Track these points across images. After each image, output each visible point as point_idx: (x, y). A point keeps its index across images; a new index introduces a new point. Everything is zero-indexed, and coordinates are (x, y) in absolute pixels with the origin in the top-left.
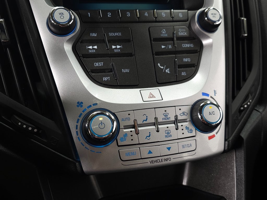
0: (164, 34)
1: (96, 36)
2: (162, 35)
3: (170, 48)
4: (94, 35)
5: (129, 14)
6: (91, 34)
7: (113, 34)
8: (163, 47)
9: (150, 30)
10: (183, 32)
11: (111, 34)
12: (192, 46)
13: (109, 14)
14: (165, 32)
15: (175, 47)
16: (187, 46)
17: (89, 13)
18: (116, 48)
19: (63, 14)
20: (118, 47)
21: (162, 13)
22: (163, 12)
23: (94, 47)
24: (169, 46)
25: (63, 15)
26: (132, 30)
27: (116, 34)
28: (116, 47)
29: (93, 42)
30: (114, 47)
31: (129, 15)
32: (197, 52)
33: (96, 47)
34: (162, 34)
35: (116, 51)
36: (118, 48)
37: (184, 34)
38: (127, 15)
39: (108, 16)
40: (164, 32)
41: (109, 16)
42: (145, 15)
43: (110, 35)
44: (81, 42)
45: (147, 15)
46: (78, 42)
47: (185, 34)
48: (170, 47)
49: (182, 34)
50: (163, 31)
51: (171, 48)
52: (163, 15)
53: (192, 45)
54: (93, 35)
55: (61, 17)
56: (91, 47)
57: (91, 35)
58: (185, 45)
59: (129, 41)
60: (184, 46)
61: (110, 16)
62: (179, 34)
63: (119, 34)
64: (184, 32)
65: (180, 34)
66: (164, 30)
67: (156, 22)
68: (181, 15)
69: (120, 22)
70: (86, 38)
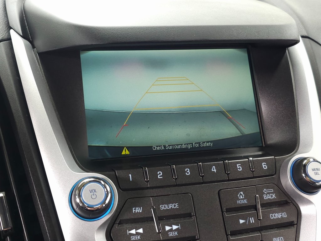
0: (242, 199)
1: (141, 211)
2: (239, 202)
3: (251, 222)
4: (139, 210)
5: (188, 171)
6: (133, 208)
7: (166, 206)
8: (242, 221)
9: (221, 195)
10: (269, 193)
11: (163, 207)
12: (285, 215)
13: (160, 173)
14: (242, 197)
15: (260, 220)
16: (278, 216)
17: (130, 175)
18: (171, 230)
19: (95, 191)
20: (175, 227)
21: (238, 165)
22: (238, 163)
23: (138, 231)
24: (251, 218)
25: (95, 193)
26: (193, 196)
27: (171, 206)
28: (171, 228)
29: (137, 221)
30: (167, 228)
31: (188, 173)
32: (293, 224)
33: (141, 231)
34: (240, 199)
35: (171, 234)
36: (174, 229)
37: (272, 196)
38: (186, 173)
39: (159, 177)
40: (241, 196)
41: (160, 176)
42: (212, 170)
43: (162, 208)
44: (119, 224)
45: (215, 170)
46: (114, 224)
47: (274, 196)
48: (252, 220)
50: (241, 194)
51: (253, 222)
52: (238, 167)
53: (285, 214)
54: (136, 211)
55: (93, 197)
56: (133, 232)
57: (134, 211)
58: (275, 215)
59: (189, 215)
60: (272, 216)
61: (162, 177)
62: (264, 197)
63: (175, 206)
64: (272, 193)
65: (265, 198)
66: (242, 193)
67: (229, 180)
68: (265, 166)
69: (176, 186)
70: (126, 217)
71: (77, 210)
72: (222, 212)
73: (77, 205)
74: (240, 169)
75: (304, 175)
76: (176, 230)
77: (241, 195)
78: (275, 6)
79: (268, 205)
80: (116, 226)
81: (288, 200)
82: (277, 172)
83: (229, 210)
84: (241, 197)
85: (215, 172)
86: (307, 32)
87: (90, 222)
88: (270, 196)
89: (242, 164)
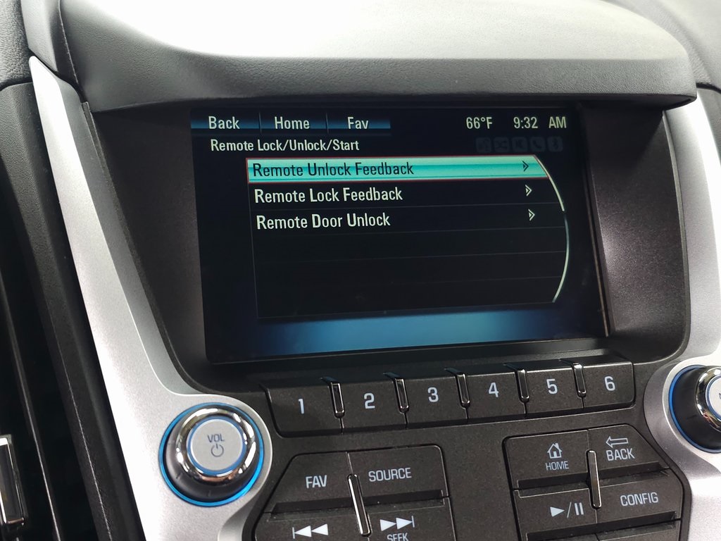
0: (556, 460)
1: (324, 485)
2: (549, 466)
3: (578, 514)
4: (319, 482)
5: (435, 394)
6: (307, 478)
7: (383, 473)
8: (555, 512)
9: (510, 451)
10: (618, 447)
11: (375, 476)
12: (653, 498)
13: (369, 398)
14: (558, 455)
15: (597, 508)
16: (638, 499)
17: (301, 401)
18: (393, 530)
19: (220, 437)
20: (401, 523)
21: (548, 381)
22: (549, 376)
23: (316, 530)
24: (576, 505)
25: (220, 443)
26: (446, 452)
27: (394, 474)
28: (394, 524)
29: (314, 508)
30: (385, 525)
31: (434, 398)
32: (672, 518)
33: (323, 530)
34: (552, 460)
35: (393, 539)
36: (399, 527)
37: (625, 454)
38: (430, 398)
39: (367, 407)
40: (555, 453)
41: (369, 404)
42: (490, 392)
43: (373, 478)
44: (274, 513)
45: (496, 392)
46: (262, 512)
47: (629, 453)
48: (579, 509)
49: (618, 455)
50: (554, 449)
51: (582, 513)
52: (549, 386)
53: (654, 496)
54: (314, 484)
55: (216, 452)
56: (306, 532)
57: (308, 483)
58: (631, 498)
59: (436, 496)
60: (625, 501)
61: (373, 407)
62: (608, 455)
63: (402, 473)
64: (625, 446)
65: (611, 458)
66: (557, 446)
67: (527, 416)
68: (610, 384)
69: (407, 426)
70: (289, 497)
71: (178, 481)
72: (512, 489)
73: (179, 468)
74: (552, 389)
75: (699, 407)
76: (403, 530)
77: (555, 451)
78: (637, 12)
79: (615, 474)
80: (267, 519)
81: (662, 463)
82: (639, 399)
83: (527, 485)
84: (556, 456)
85: (497, 396)
86: (710, 75)
87: (207, 509)
88: (620, 453)
89: (559, 379)
